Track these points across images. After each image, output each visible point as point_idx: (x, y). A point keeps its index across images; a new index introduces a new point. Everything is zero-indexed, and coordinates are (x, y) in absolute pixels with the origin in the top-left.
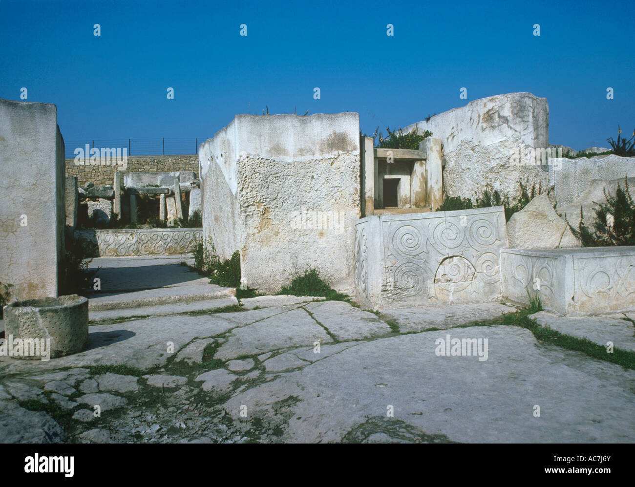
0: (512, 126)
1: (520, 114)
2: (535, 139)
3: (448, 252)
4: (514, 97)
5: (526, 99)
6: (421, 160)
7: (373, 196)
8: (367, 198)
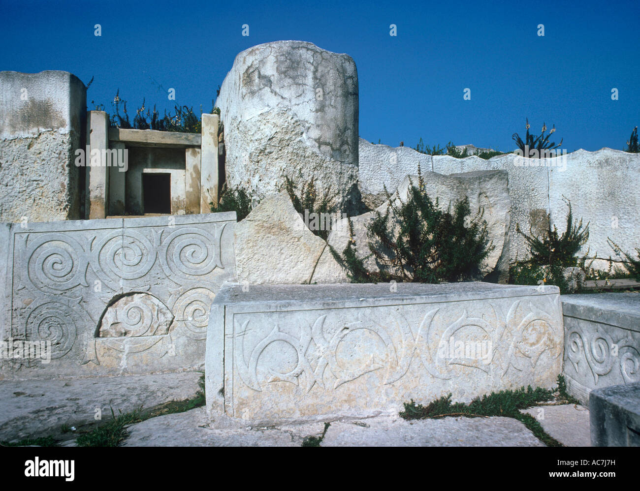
0: (277, 90)
1: (291, 73)
2: (317, 111)
3: (124, 287)
4: (280, 47)
5: (302, 51)
6: (193, 147)
7: (104, 196)
8: (92, 199)
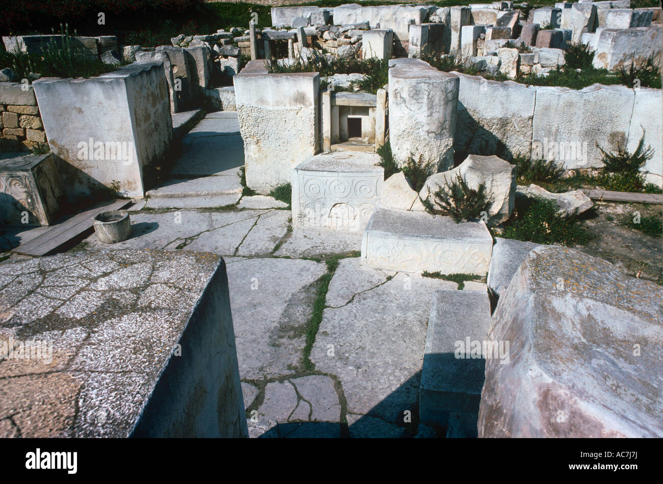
0: (408, 106)
1: (416, 97)
2: (428, 116)
3: (338, 200)
4: (411, 83)
5: (422, 85)
6: (373, 107)
7: (329, 136)
8: (324, 138)
